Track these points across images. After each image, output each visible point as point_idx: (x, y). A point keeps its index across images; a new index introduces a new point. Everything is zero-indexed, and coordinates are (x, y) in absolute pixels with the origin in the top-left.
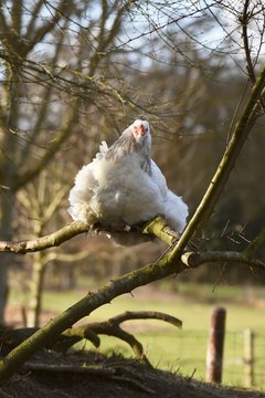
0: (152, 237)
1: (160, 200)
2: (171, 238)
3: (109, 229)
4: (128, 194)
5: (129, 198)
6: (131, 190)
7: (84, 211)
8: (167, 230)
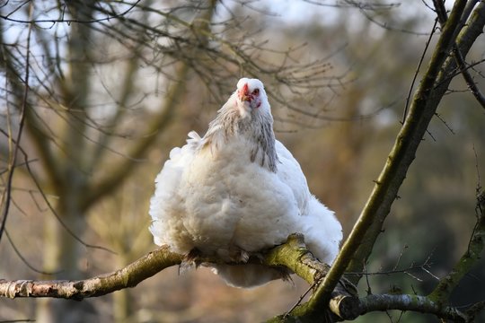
0: (283, 271)
1: (295, 213)
2: (313, 272)
3: (215, 260)
4: (242, 203)
5: (244, 210)
6: (247, 196)
7: (172, 231)
8: (307, 260)
